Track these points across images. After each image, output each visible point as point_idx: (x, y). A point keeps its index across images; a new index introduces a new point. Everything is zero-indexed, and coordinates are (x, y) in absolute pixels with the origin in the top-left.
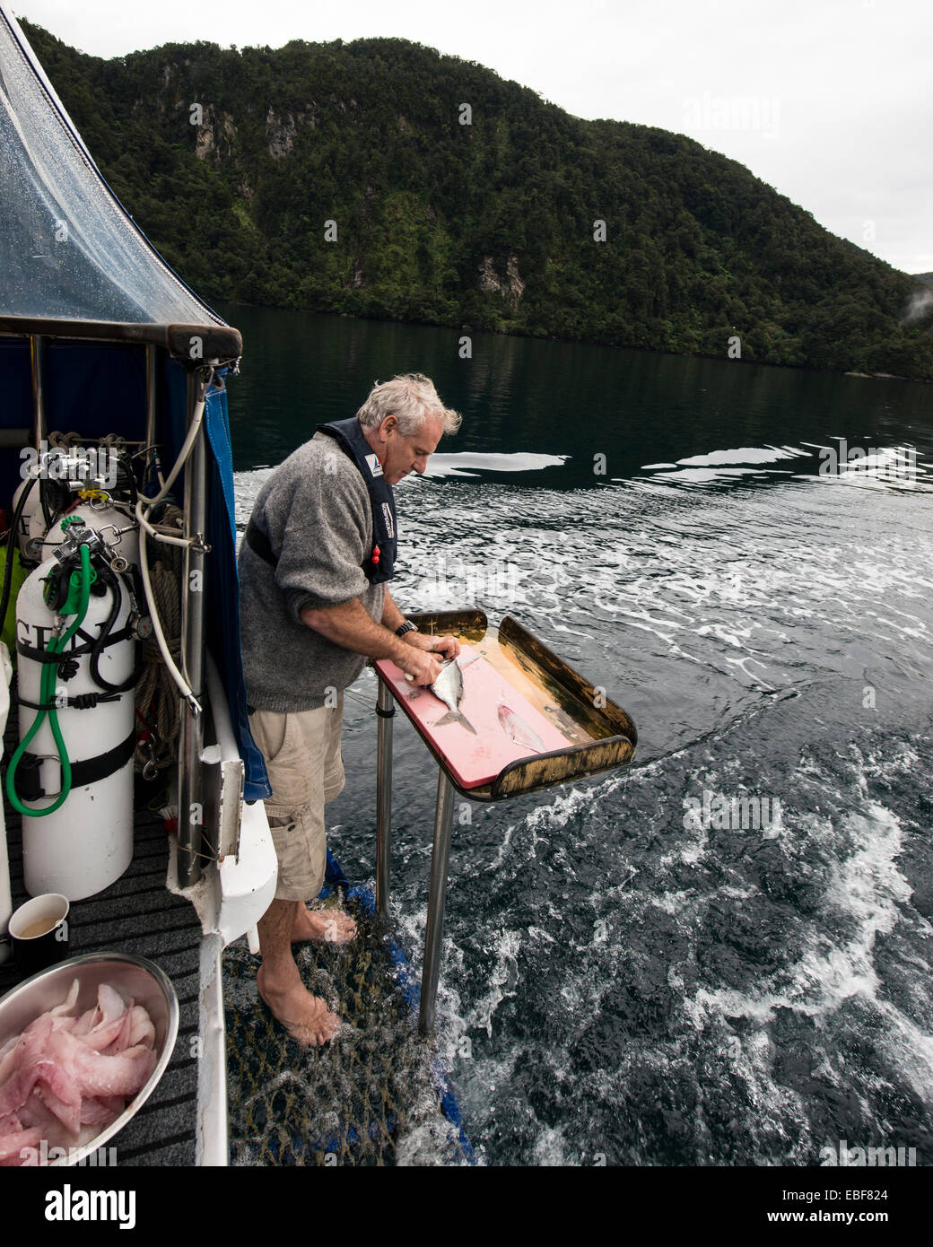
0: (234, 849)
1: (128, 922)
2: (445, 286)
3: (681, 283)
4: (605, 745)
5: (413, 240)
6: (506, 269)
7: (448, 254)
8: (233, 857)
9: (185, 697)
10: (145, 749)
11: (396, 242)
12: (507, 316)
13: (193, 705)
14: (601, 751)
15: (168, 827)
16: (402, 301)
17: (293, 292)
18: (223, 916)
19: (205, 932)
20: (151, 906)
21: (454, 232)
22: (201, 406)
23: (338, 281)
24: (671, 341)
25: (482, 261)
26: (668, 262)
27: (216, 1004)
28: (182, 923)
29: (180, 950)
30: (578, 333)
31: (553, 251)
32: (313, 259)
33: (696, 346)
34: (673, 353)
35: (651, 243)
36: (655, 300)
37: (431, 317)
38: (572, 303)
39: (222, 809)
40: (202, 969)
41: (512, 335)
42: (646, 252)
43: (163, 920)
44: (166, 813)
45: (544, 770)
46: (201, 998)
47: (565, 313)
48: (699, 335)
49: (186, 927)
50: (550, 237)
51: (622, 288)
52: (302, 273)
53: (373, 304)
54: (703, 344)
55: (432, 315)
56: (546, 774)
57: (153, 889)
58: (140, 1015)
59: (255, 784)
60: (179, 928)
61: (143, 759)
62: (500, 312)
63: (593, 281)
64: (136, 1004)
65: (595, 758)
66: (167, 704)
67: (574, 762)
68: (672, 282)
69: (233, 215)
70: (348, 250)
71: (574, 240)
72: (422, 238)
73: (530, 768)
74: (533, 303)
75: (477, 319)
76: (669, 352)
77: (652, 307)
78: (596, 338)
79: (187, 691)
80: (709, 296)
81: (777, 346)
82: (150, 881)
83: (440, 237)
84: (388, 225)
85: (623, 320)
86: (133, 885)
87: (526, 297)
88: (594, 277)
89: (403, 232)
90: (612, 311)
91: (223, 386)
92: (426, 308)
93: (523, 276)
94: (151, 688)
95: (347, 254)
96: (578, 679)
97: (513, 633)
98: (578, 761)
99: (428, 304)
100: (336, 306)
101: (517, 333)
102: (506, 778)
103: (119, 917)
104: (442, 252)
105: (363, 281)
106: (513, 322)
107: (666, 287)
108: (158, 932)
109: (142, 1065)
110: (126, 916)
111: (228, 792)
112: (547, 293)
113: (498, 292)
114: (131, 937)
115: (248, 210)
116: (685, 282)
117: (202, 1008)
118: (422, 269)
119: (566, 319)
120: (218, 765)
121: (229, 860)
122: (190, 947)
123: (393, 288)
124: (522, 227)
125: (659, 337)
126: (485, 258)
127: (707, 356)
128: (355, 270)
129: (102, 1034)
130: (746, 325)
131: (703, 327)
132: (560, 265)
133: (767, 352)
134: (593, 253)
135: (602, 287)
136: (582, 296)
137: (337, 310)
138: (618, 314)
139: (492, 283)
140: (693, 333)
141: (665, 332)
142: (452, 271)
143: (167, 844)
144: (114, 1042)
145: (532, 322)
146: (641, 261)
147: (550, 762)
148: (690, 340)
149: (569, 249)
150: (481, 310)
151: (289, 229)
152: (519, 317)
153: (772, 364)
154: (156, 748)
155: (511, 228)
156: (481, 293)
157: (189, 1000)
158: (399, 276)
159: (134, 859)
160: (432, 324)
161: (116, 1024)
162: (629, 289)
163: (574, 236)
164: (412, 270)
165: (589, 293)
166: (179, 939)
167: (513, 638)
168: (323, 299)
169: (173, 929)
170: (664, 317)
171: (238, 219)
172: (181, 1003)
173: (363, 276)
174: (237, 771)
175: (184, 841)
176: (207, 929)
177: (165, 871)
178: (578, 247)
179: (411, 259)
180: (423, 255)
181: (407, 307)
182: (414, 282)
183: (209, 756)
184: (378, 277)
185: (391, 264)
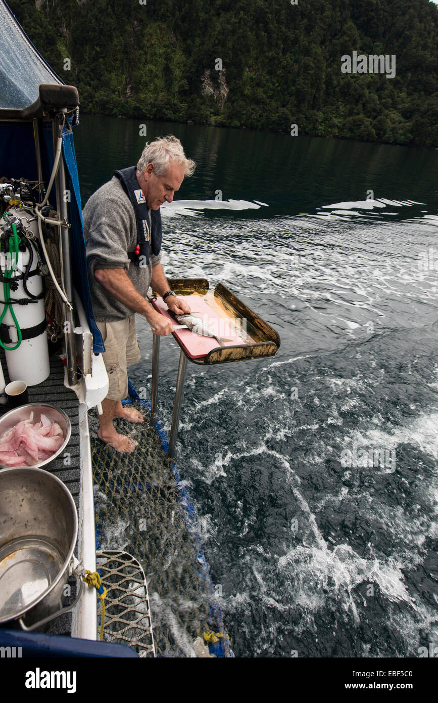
0: (90, 371)
1: (50, 396)
2: (180, 92)
3: (335, 82)
4: (263, 345)
5: (162, 60)
6: (218, 78)
7: (183, 69)
8: (90, 375)
9: (65, 302)
10: (51, 329)
11: (151, 62)
12: (216, 114)
13: (69, 306)
14: (260, 348)
15: (63, 363)
16: (153, 105)
17: (91, 102)
18: (87, 397)
19: (80, 403)
20: (59, 391)
21: (187, 51)
22: (60, 140)
23: (117, 93)
24: (320, 127)
25: (203, 73)
26: (329, 66)
27: (86, 427)
28: (71, 398)
29: (71, 408)
30: (259, 124)
31: (250, 62)
32: (103, 78)
33: (336, 131)
34: (321, 136)
35: (319, 51)
36: (315, 96)
37: (169, 116)
38: (257, 101)
39: (84, 353)
40: (79, 415)
41: (219, 126)
42: (315, 58)
43: (63, 396)
44: (62, 357)
45: (231, 353)
46: (80, 424)
47: (253, 109)
48: (340, 122)
49: (73, 400)
50: (248, 51)
51: (293, 88)
52: (96, 89)
53: (137, 109)
54: (341, 129)
55: (170, 114)
56: (232, 355)
57: (59, 385)
58: (57, 426)
59: (98, 345)
60: (70, 400)
61: (51, 333)
62: (212, 110)
63: (274, 85)
64: (55, 422)
65: (257, 351)
66: (58, 310)
67: (246, 352)
68: (329, 83)
69: (57, 50)
70: (123, 70)
71: (265, 52)
72: (168, 59)
73: (224, 352)
74: (233, 102)
75: (197, 116)
76: (317, 136)
77: (311, 103)
78: (271, 127)
79: (66, 299)
80: (353, 92)
81: (393, 129)
82: (58, 382)
83: (178, 57)
84: (146, 50)
85: (289, 113)
86: (51, 383)
87: (229, 99)
88: (274, 80)
89: (155, 54)
90: (284, 106)
91: (71, 130)
92: (167, 109)
93: (228, 82)
94: (51, 301)
95: (122, 74)
96: (253, 315)
97: (222, 291)
98: (248, 351)
99: (167, 106)
100: (115, 111)
101: (220, 125)
102: (212, 355)
103: (46, 394)
104: (179, 68)
105: (131, 92)
106: (220, 117)
107: (324, 86)
108: (61, 400)
109: (59, 443)
110: (49, 394)
111: (87, 346)
112: (243, 95)
113: (212, 96)
114: (52, 401)
115: (66, 46)
116: (339, 82)
117: (80, 428)
118: (166, 81)
119: (252, 114)
120: (82, 335)
121: (88, 376)
122: (75, 407)
123: (147, 96)
124: (230, 44)
125: (312, 125)
126: (205, 70)
127: (343, 138)
128: (127, 85)
129: (44, 430)
130: (374, 114)
131: (345, 117)
132: (254, 73)
133: (385, 134)
134: (276, 61)
135: (279, 88)
136: (265, 96)
137: (115, 113)
138: (287, 109)
139: (209, 90)
140: (336, 121)
141: (317, 120)
142: (184, 81)
143: (63, 369)
144: (48, 434)
145: (230, 117)
146: (308, 66)
147: (235, 351)
148: (333, 126)
149: (260, 60)
150: (199, 109)
151: (89, 58)
152: (224, 114)
153: (387, 143)
154: (55, 330)
155: (223, 46)
156: (202, 97)
157: (75, 425)
158: (152, 87)
159: (51, 373)
160: (170, 120)
161: (48, 428)
162: (297, 88)
163: (265, 49)
164: (160, 83)
165: (270, 93)
166: (70, 404)
167: (222, 294)
168: (108, 106)
169: (67, 400)
170: (318, 110)
171: (60, 53)
172: (72, 425)
173: (132, 88)
174: (90, 338)
175: (70, 366)
176: (81, 401)
177: (63, 379)
178: (267, 57)
179: (160, 74)
180: (167, 70)
181: (155, 109)
182: (162, 91)
183: (77, 331)
184: (140, 89)
185: (147, 79)
